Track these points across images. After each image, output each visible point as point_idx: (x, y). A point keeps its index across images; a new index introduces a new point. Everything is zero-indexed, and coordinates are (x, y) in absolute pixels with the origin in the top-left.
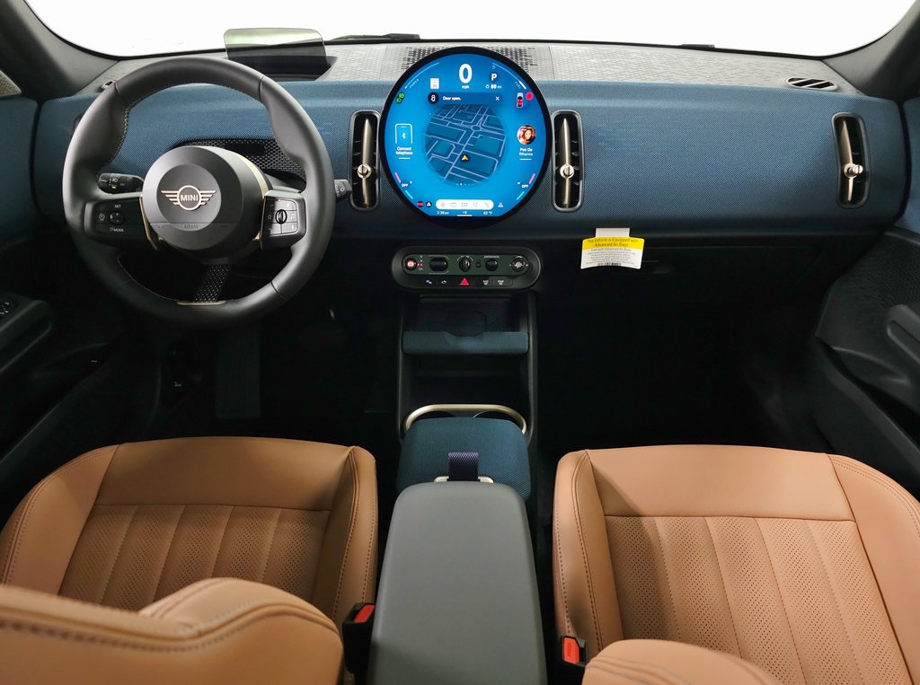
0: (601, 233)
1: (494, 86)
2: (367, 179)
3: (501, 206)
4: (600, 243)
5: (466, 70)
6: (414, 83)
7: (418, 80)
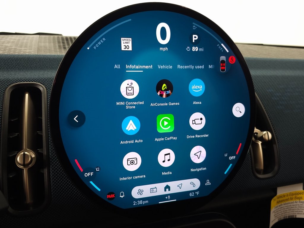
0: (281, 191)
1: (195, 49)
2: (29, 171)
3: (208, 183)
4: (281, 199)
5: (163, 30)
6: (99, 43)
7: (104, 39)
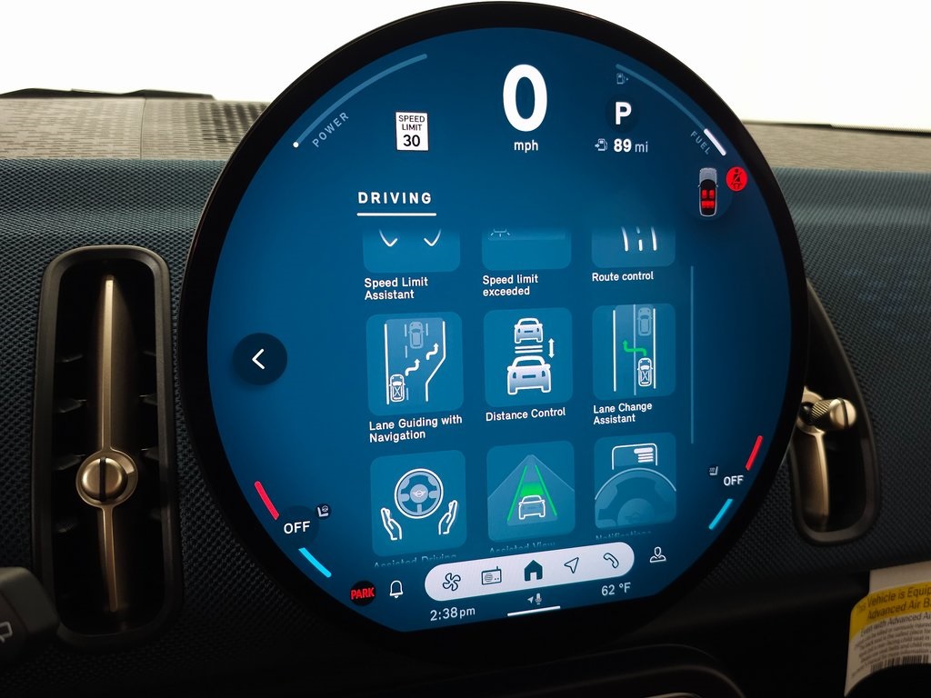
0: (883, 583)
1: (622, 145)
3: (658, 557)
4: (881, 607)
5: (525, 88)
6: (330, 129)
7: (344, 116)
